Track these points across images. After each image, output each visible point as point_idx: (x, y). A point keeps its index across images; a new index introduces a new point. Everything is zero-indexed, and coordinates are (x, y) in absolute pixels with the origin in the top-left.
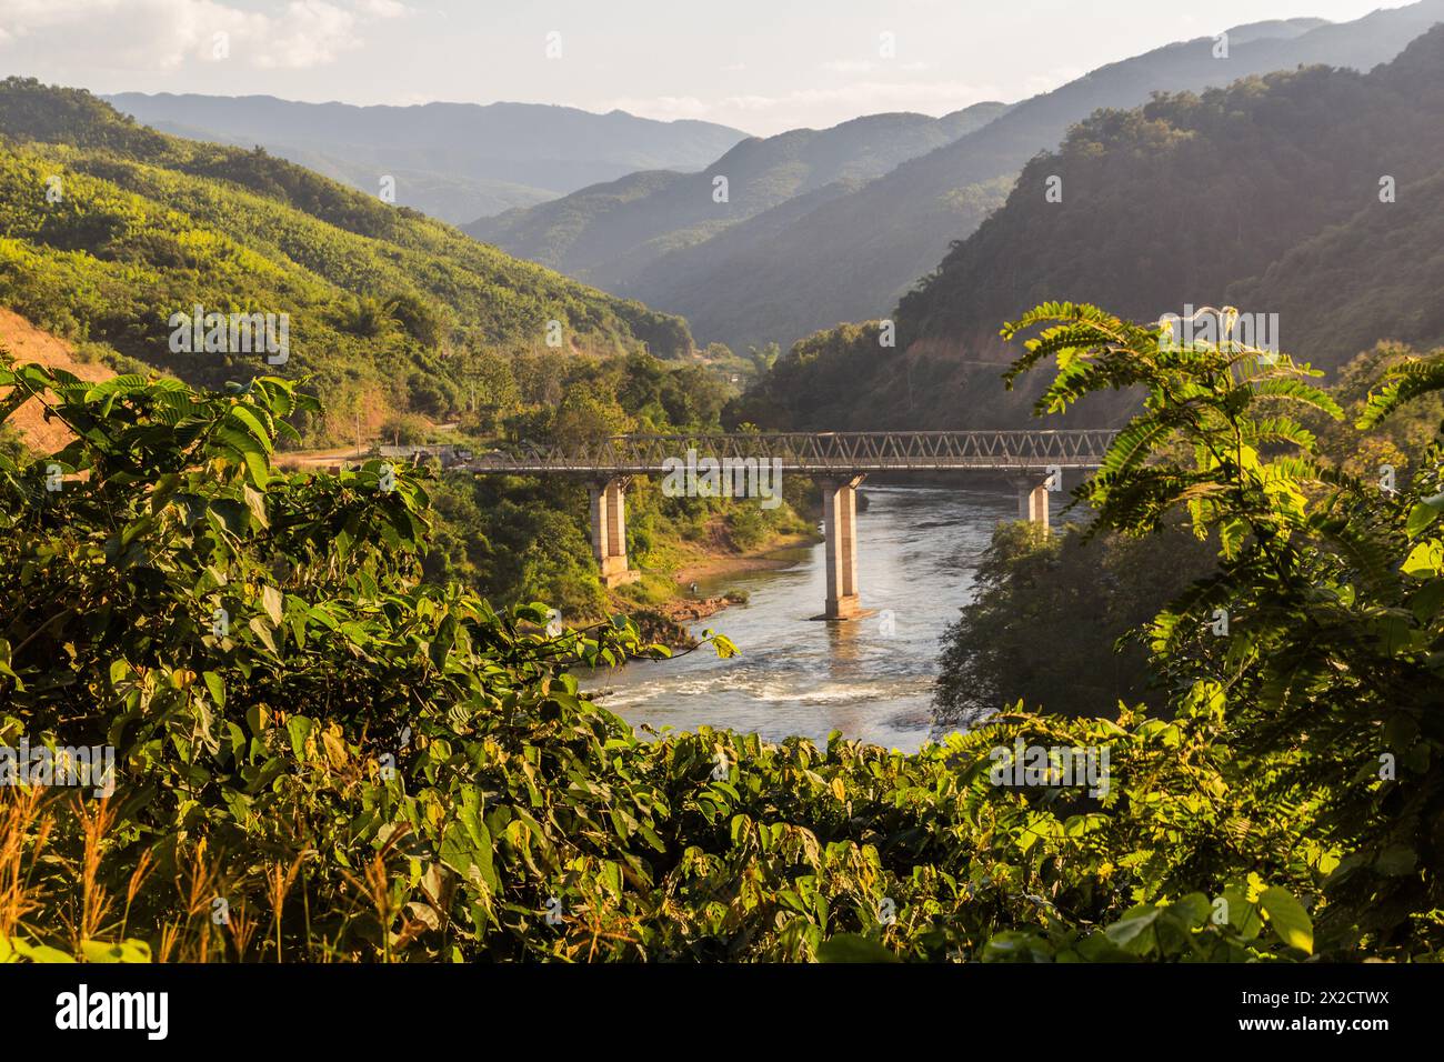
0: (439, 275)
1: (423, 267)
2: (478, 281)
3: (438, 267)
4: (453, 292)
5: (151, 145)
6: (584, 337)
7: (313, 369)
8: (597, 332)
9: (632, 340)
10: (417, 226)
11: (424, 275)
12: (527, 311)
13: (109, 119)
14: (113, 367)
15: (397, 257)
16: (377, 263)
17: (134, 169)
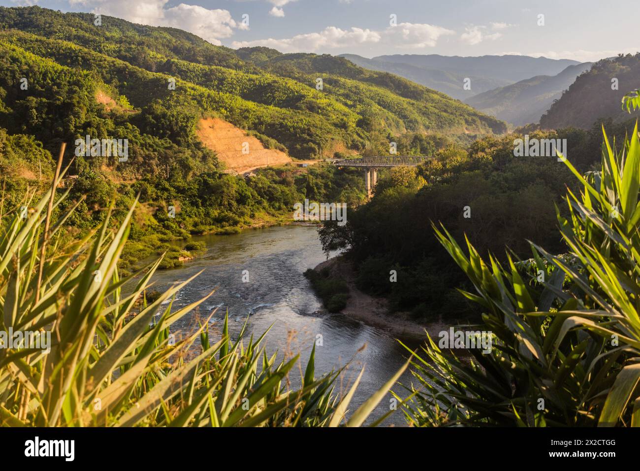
0: (425, 109)
1: (421, 107)
2: (437, 111)
3: (425, 107)
4: (428, 114)
5: (355, 73)
6: (470, 127)
7: (320, 137)
8: (474, 126)
9: (488, 128)
10: (431, 95)
11: (420, 109)
12: (450, 120)
13: (349, 65)
14: (256, 137)
15: (413, 104)
16: (405, 106)
17: (340, 80)
